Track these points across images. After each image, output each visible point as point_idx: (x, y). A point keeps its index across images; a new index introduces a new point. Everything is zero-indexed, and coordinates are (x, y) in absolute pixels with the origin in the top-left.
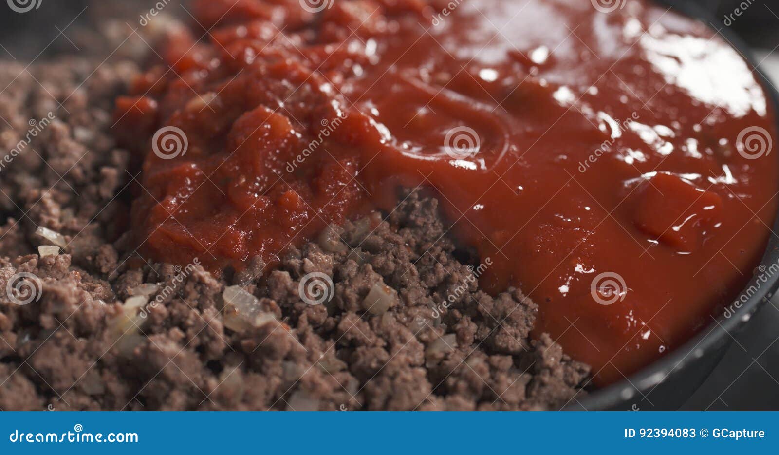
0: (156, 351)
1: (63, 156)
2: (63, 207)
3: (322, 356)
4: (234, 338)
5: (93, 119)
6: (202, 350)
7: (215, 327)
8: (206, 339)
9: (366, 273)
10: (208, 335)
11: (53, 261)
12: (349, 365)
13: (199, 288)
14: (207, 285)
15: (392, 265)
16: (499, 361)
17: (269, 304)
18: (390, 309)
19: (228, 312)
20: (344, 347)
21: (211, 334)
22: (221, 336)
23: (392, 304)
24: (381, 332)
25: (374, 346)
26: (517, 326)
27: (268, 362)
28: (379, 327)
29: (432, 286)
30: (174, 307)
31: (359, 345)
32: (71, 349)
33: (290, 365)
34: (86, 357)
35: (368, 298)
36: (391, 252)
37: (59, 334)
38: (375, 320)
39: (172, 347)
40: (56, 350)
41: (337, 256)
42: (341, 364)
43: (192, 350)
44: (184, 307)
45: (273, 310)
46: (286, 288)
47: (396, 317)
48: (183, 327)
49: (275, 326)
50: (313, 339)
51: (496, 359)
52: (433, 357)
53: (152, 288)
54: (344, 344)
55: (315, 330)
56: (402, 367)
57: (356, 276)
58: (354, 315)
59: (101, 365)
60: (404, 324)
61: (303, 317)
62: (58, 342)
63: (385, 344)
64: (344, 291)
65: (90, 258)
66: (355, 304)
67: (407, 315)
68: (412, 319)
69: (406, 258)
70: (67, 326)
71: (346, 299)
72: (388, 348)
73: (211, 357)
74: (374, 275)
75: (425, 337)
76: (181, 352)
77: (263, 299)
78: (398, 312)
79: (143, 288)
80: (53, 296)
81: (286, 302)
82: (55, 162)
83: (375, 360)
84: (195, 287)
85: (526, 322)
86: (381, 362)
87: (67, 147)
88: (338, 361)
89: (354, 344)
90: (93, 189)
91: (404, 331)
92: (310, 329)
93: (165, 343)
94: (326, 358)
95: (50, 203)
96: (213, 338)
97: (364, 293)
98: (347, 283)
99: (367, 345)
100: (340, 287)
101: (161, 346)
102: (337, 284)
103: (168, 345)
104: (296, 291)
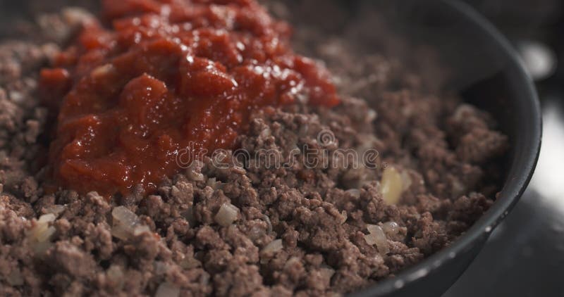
0: (61, 253)
3: (183, 257)
4: (119, 244)
5: (25, 85)
6: (96, 253)
7: (105, 236)
8: (99, 244)
9: (219, 197)
10: (100, 242)
12: (203, 263)
13: (94, 208)
14: (101, 206)
15: (238, 190)
16: (313, 258)
17: (145, 219)
19: (115, 225)
20: (199, 250)
21: (102, 240)
22: (110, 242)
23: (236, 219)
24: (228, 239)
25: (222, 249)
26: (328, 231)
27: (143, 261)
28: (226, 235)
29: (268, 203)
30: (75, 222)
31: (211, 249)
33: (159, 264)
34: (10, 258)
35: (218, 214)
36: (236, 181)
38: (223, 230)
39: (73, 250)
41: (199, 184)
42: (197, 263)
43: (88, 253)
44: (83, 222)
45: (148, 224)
46: (159, 208)
47: (238, 227)
48: (82, 236)
49: (148, 236)
50: (178, 244)
51: (310, 257)
52: (265, 256)
53: (61, 208)
54: (201, 248)
55: (180, 238)
56: (241, 264)
57: (212, 198)
58: (208, 226)
59: (21, 264)
60: (244, 233)
61: (171, 229)
63: (230, 248)
64: (202, 208)
65: (17, 187)
66: (209, 218)
67: (247, 226)
68: (250, 229)
69: (248, 184)
71: (203, 214)
72: (232, 251)
73: (103, 258)
74: (224, 198)
75: (260, 241)
76: (81, 254)
77: (141, 216)
78: (241, 224)
79: (54, 208)
81: (159, 217)
83: (222, 259)
84: (92, 208)
85: (335, 229)
86: (225, 261)
87: (4, 105)
88: (195, 260)
89: (208, 248)
90: (21, 136)
91: (244, 237)
92: (176, 237)
93: (68, 247)
94: (187, 258)
96: (104, 244)
97: (215, 210)
98: (204, 202)
99: (217, 249)
100: (199, 206)
101: (65, 249)
102: (197, 204)
103: (70, 249)
104: (167, 210)
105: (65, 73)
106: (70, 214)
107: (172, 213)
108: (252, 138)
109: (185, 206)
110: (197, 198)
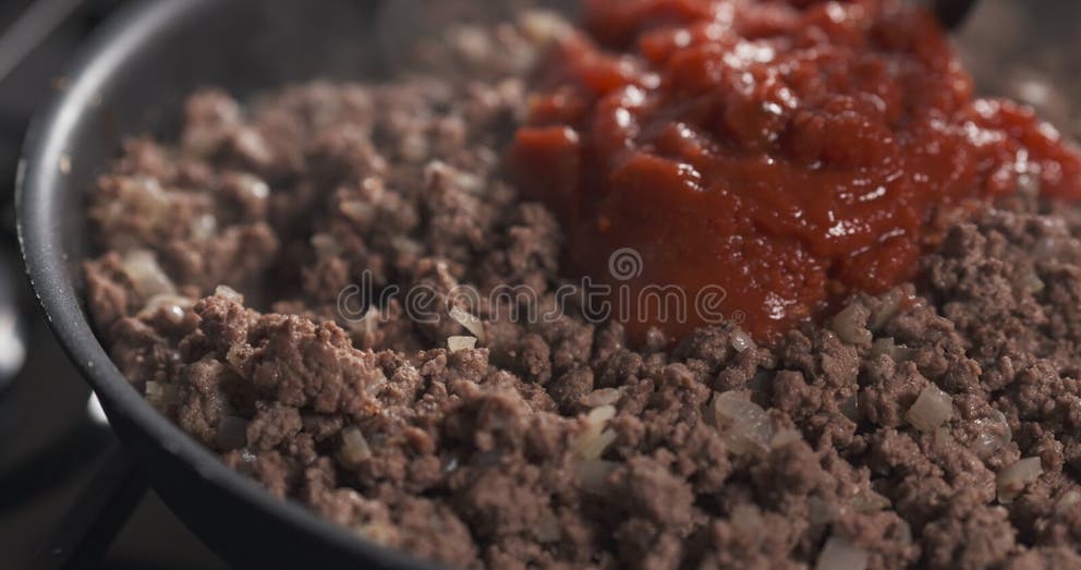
0: (641, 479)
1: (453, 212)
2: (461, 281)
3: (856, 490)
4: (738, 464)
5: (477, 159)
6: (695, 479)
7: (717, 448)
8: (704, 464)
9: (908, 374)
10: (707, 458)
11: (469, 356)
12: (894, 501)
13: (681, 394)
14: (691, 390)
15: (945, 363)
18: (944, 425)
19: (725, 428)
20: (881, 476)
21: (713, 456)
22: (723, 460)
23: (949, 417)
24: (935, 457)
25: (929, 475)
27: (789, 497)
28: (930, 447)
29: (997, 388)
30: (652, 420)
31: (908, 474)
32: (521, 480)
33: (817, 502)
34: (539, 489)
35: (913, 408)
36: (939, 343)
37: (506, 459)
38: (925, 439)
39: (662, 475)
40: (502, 481)
41: (860, 349)
42: (882, 501)
43: (683, 480)
44: (666, 421)
45: (788, 426)
46: (800, 395)
47: (952, 434)
48: (672, 449)
49: (798, 448)
50: (842, 467)
52: (1009, 488)
53: (615, 394)
54: (885, 472)
55: (841, 453)
56: (976, 507)
57: (894, 377)
58: (896, 432)
59: (557, 502)
60: (964, 444)
61: (827, 437)
62: (504, 470)
63: (942, 473)
64: (879, 397)
65: (513, 354)
66: (894, 417)
67: (968, 431)
68: (975, 437)
69: (963, 351)
70: (512, 449)
71: (882, 409)
72: (949, 477)
73: (707, 489)
74: (919, 378)
75: (996, 461)
76: (678, 483)
77: (770, 410)
78: (955, 427)
79: (602, 394)
80: (494, 406)
81: (800, 413)
82: (441, 221)
83: (934, 495)
84: (675, 393)
86: (942, 498)
87: (454, 199)
88: (879, 497)
89: (900, 472)
90: (499, 256)
91: (967, 453)
92: (834, 450)
93: (651, 468)
94: (862, 492)
95: (447, 278)
96: (713, 463)
97: (907, 401)
98: (881, 386)
99: (915, 471)
100: (871, 392)
101: (648, 473)
102: (868, 389)
103: (654, 472)
104: (816, 400)
105: (571, 135)
106: (635, 406)
107: (823, 405)
108: (954, 262)
109: (847, 393)
110: (865, 378)
